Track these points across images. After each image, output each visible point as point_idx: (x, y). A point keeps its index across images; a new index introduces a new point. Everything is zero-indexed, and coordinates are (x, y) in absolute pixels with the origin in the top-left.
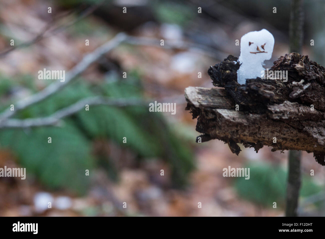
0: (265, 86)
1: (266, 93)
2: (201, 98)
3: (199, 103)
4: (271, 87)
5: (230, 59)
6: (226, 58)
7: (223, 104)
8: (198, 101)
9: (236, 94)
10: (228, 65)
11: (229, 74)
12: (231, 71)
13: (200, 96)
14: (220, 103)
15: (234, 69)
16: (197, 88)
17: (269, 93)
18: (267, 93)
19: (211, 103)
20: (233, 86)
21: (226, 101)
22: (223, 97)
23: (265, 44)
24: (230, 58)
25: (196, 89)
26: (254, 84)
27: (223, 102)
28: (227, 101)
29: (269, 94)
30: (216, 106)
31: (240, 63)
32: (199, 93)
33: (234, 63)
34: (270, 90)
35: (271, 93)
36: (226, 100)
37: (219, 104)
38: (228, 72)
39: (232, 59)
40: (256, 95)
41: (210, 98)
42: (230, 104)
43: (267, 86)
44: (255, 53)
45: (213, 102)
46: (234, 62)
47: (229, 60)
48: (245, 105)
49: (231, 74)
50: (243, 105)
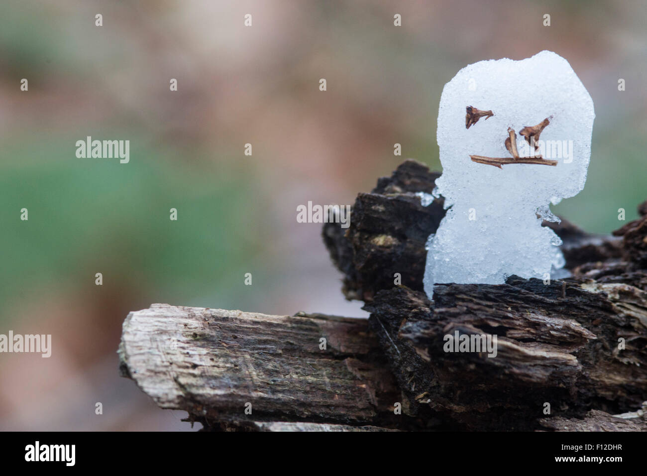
0: (536, 325)
1: (527, 358)
2: (206, 363)
3: (182, 386)
4: (567, 328)
5: (408, 182)
6: (389, 175)
7: (331, 395)
8: (176, 380)
9: (403, 353)
10: (381, 208)
11: (388, 251)
12: (401, 236)
13: (201, 355)
14: (315, 388)
15: (419, 229)
16: (199, 311)
17: (543, 358)
18: (535, 358)
19: (256, 388)
20: (393, 310)
21: (354, 378)
22: (347, 361)
23: (546, 123)
24: (410, 177)
25: (192, 316)
26: (469, 311)
27: (334, 386)
28: (364, 380)
29: (545, 367)
30: (285, 403)
31: (446, 205)
32: (198, 338)
33: (419, 199)
34: (561, 343)
35: (556, 359)
36: (358, 375)
37: (301, 396)
38: (380, 240)
39: (417, 180)
40: (472, 367)
41: (258, 365)
42: (372, 395)
43: (545, 325)
44: (498, 163)
45: (264, 386)
46: (421, 194)
47: (401, 184)
48: (434, 406)
49: (399, 252)
50: (427, 406)
